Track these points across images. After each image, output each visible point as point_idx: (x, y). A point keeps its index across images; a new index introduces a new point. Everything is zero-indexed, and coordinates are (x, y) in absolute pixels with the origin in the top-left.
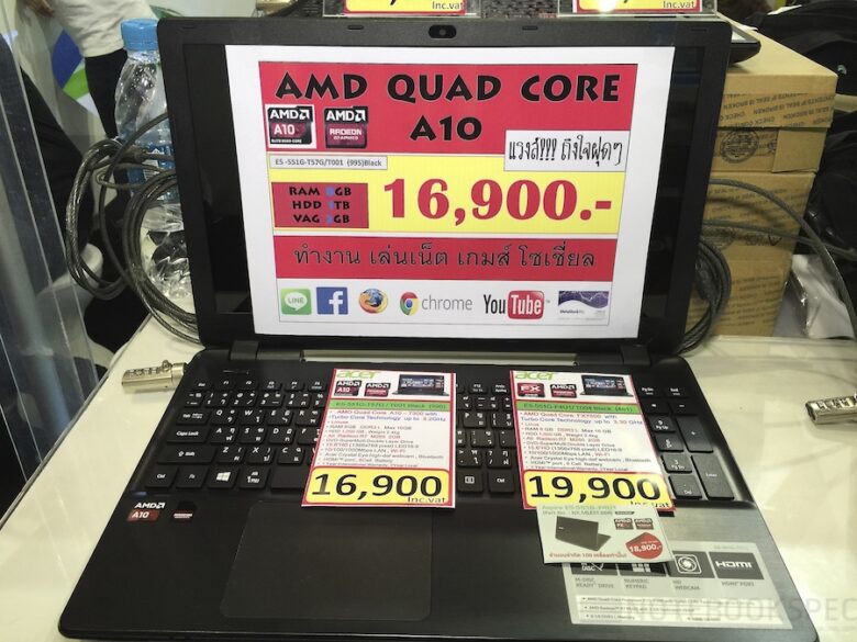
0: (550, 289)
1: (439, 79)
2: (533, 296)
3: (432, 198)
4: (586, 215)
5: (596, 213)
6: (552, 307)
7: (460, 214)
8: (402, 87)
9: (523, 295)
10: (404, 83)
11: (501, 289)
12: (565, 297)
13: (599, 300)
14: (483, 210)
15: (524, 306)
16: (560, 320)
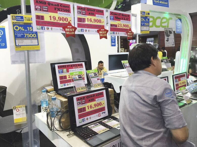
0: (101, 113)
1: (90, 96)
2: (100, 114)
3: (91, 107)
4: (102, 105)
5: (103, 104)
6: (102, 115)
7: (93, 107)
8: (87, 97)
9: (99, 114)
10: (88, 97)
11: (97, 114)
12: (102, 113)
13: (105, 113)
14: (95, 107)
15: (99, 115)
16: (103, 116)
